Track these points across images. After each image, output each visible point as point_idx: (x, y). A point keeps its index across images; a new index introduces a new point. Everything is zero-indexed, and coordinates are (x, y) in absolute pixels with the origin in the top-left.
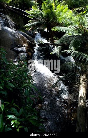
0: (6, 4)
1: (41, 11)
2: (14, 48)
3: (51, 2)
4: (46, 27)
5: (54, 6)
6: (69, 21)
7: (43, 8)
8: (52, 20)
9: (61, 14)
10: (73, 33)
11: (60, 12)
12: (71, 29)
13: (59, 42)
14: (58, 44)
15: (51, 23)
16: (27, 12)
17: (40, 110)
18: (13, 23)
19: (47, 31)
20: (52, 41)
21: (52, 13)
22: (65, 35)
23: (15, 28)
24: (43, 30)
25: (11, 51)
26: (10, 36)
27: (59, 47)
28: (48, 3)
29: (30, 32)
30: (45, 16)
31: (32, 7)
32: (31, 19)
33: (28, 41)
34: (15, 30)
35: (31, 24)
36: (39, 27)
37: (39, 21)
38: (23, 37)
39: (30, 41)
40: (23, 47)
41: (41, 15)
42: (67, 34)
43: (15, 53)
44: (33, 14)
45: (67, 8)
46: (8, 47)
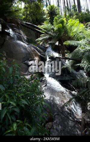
0: (20, 20)
1: (53, 25)
2: (25, 61)
3: (62, 17)
4: (58, 41)
5: (65, 21)
6: (81, 35)
7: (54, 23)
8: (64, 34)
9: (73, 28)
10: (85, 47)
11: (71, 26)
12: (84, 43)
13: (71, 56)
14: (70, 57)
15: (63, 37)
16: (39, 26)
17: (50, 129)
18: (25, 37)
19: (59, 44)
20: (63, 55)
21: (64, 27)
22: (77, 48)
23: (27, 42)
24: (54, 44)
25: (23, 64)
26: (22, 49)
27: (71, 61)
28: (60, 18)
29: (42, 45)
30: (57, 30)
31: (45, 22)
32: (43, 33)
33: (39, 54)
34: (27, 44)
35: (43, 38)
36: (50, 41)
37: (50, 35)
38: (34, 50)
39: (41, 54)
40: (34, 60)
41: (53, 29)
42: (79, 48)
43: (26, 66)
44: (44, 29)
45: (78, 22)
46: (20, 60)
